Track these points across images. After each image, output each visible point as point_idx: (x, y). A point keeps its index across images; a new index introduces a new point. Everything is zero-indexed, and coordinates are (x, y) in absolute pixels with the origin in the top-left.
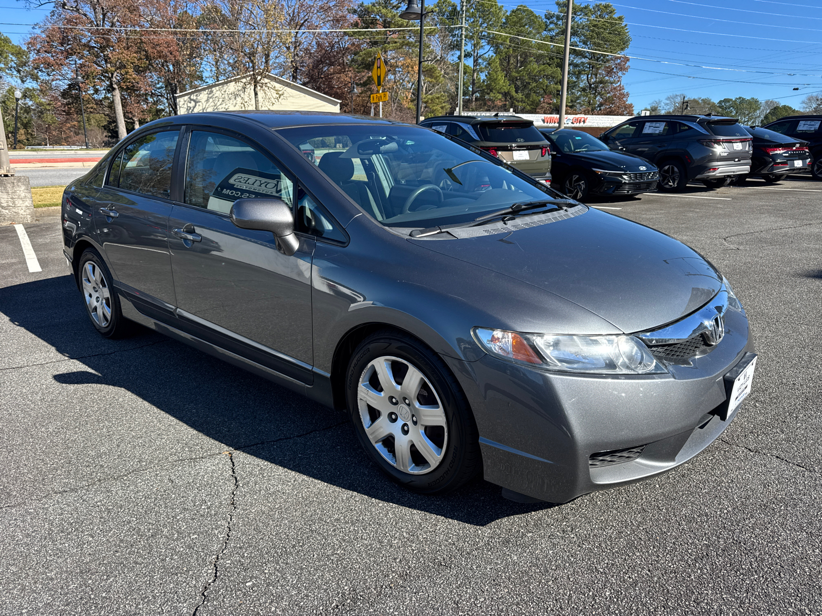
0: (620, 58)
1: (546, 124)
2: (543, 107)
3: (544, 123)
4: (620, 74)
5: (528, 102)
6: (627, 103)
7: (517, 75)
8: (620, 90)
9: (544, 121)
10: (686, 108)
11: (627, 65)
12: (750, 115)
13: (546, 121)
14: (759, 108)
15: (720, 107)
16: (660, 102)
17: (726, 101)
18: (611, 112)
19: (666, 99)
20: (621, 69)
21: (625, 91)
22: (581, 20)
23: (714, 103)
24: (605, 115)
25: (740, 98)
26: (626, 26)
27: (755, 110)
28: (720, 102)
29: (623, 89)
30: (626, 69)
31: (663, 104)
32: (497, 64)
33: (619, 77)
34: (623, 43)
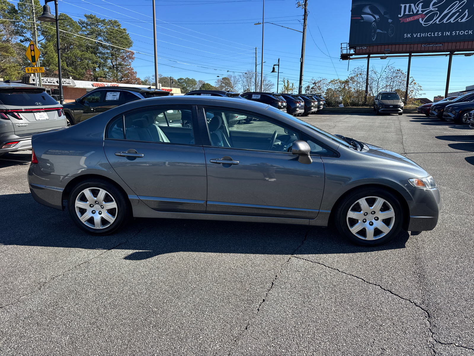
0: (128, 52)
1: (94, 87)
2: (86, 77)
3: (93, 86)
4: (130, 61)
5: (77, 73)
6: (137, 77)
7: (67, 56)
8: (131, 70)
9: (93, 85)
10: (173, 83)
11: (133, 56)
12: (193, 87)
13: (94, 85)
14: (196, 84)
15: (178, 82)
16: (149, 77)
17: (181, 79)
18: (128, 82)
19: (152, 76)
20: (130, 58)
21: (134, 70)
22: (102, 28)
23: (175, 80)
24: (125, 83)
25: (187, 78)
26: (128, 34)
27: (195, 85)
28: (178, 80)
29: (133, 69)
30: (133, 58)
31: (151, 79)
32: (52, 48)
33: (130, 63)
34: (129, 44)
